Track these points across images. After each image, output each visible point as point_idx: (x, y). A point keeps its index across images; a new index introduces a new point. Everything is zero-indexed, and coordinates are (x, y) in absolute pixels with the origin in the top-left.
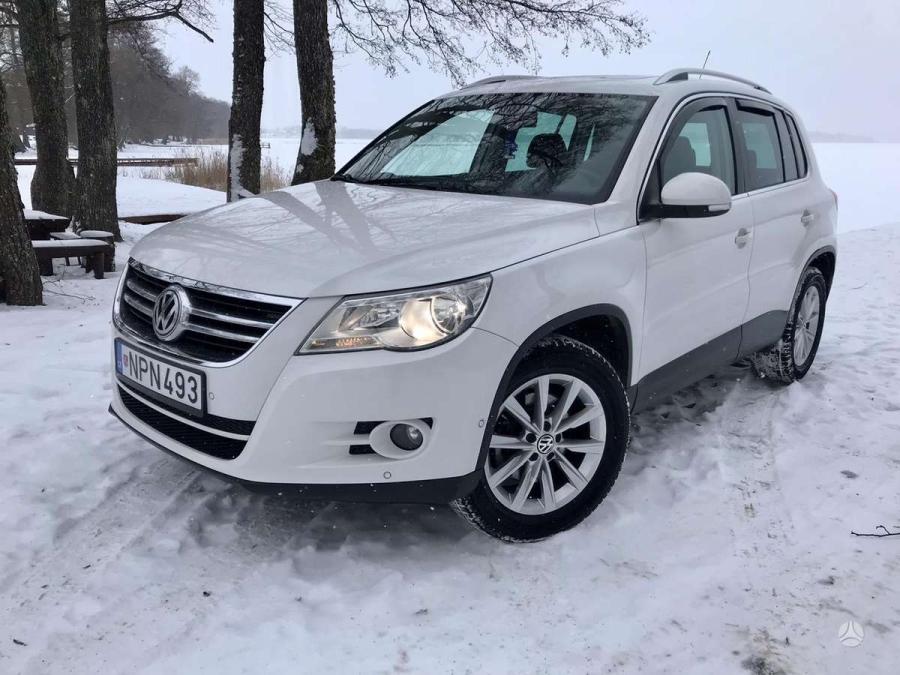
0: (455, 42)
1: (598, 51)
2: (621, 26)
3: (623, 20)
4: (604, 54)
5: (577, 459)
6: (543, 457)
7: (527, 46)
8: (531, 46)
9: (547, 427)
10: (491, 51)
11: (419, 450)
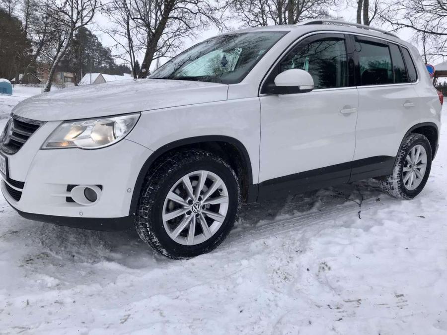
5: (210, 221)
6: (193, 214)
9: (200, 199)
11: (94, 203)
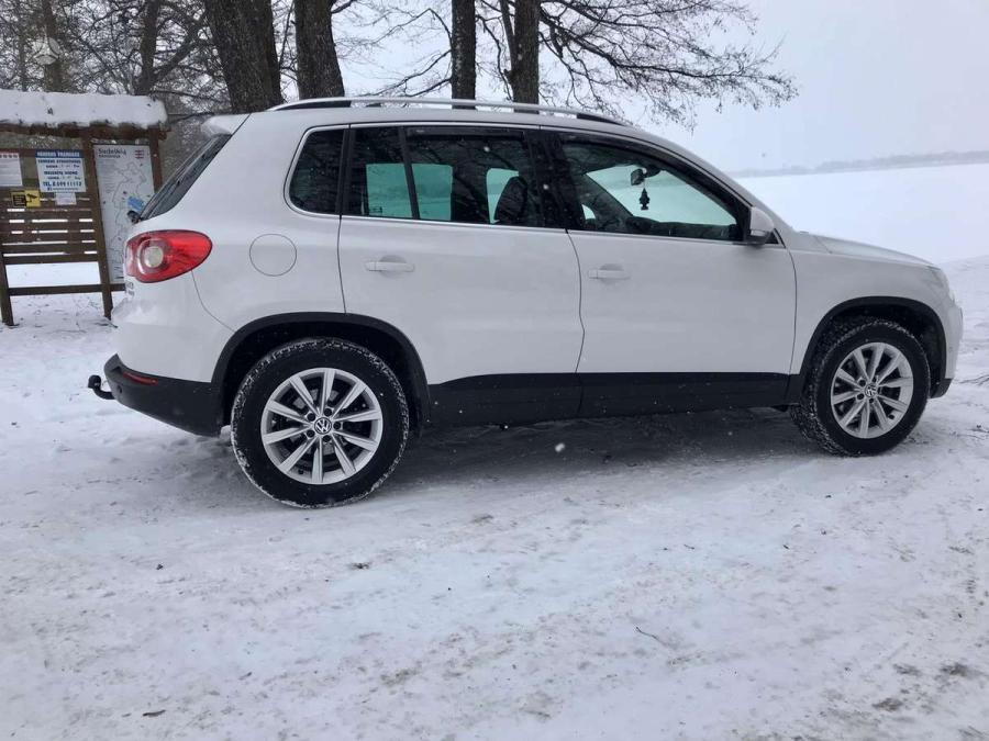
0: (614, 106)
1: (750, 106)
2: (770, 83)
3: (772, 78)
4: (756, 108)
7: (683, 107)
8: (687, 106)
10: (651, 113)
